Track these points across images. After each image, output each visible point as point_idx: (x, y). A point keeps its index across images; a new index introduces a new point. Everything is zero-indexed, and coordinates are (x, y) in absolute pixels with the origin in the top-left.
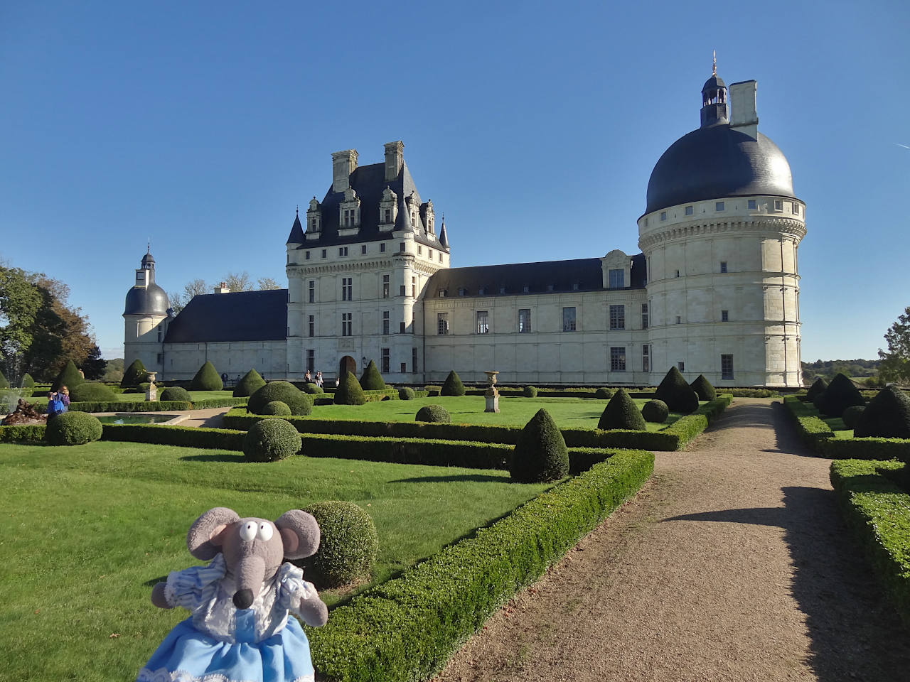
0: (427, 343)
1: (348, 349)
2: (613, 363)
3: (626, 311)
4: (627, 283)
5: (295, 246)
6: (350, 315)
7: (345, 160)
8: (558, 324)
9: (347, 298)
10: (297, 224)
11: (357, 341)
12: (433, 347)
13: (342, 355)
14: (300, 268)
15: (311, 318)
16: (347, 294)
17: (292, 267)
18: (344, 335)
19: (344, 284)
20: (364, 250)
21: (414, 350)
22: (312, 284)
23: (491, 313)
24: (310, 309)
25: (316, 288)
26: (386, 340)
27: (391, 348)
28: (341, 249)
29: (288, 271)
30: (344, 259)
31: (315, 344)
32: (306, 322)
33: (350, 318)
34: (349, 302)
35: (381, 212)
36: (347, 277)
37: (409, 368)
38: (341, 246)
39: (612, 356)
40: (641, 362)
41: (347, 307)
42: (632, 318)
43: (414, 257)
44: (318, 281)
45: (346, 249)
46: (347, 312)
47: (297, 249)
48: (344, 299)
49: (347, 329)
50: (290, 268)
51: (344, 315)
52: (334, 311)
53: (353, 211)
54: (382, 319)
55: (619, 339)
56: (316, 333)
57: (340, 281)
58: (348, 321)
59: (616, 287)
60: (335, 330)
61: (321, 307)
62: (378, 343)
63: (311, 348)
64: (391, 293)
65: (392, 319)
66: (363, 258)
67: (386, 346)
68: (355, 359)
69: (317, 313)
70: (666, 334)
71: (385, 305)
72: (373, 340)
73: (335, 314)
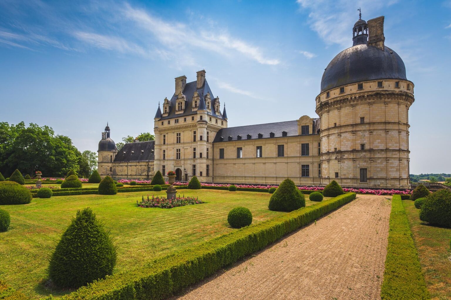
0: (214, 163)
1: (179, 165)
2: (303, 172)
3: (310, 147)
4: (311, 132)
5: (157, 120)
6: (180, 150)
7: (180, 80)
8: (275, 154)
10: (159, 110)
11: (182, 162)
12: (217, 164)
13: (176, 168)
14: (160, 129)
15: (164, 151)
16: (179, 141)
17: (156, 129)
18: (177, 159)
19: (178, 136)
20: (185, 120)
21: (208, 166)
22: (164, 136)
23: (243, 149)
24: (164, 147)
25: (166, 138)
26: (194, 161)
27: (196, 165)
28: (176, 120)
29: (154, 131)
30: (177, 124)
31: (165, 163)
32: (162, 153)
33: (180, 151)
34: (180, 144)
35: (193, 102)
36: (178, 133)
37: (204, 174)
38: (175, 119)
39: (302, 169)
40: (317, 172)
41: (178, 146)
42: (313, 150)
43: (207, 122)
44: (167, 135)
45: (178, 120)
46: (178, 148)
47: (158, 121)
48: (177, 143)
49: (178, 156)
50: (155, 129)
51: (177, 150)
52: (173, 148)
53: (181, 103)
54: (193, 151)
55: (306, 160)
56: (166, 158)
57: (175, 134)
58: (178, 152)
59: (305, 134)
60: (174, 157)
61: (169, 146)
62: (191, 162)
63: (164, 165)
64: (196, 139)
65: (196, 151)
66: (185, 123)
67: (194, 164)
68: (182, 170)
69: (166, 149)
70: (329, 157)
71: (194, 145)
72: (189, 161)
73: (173, 150)
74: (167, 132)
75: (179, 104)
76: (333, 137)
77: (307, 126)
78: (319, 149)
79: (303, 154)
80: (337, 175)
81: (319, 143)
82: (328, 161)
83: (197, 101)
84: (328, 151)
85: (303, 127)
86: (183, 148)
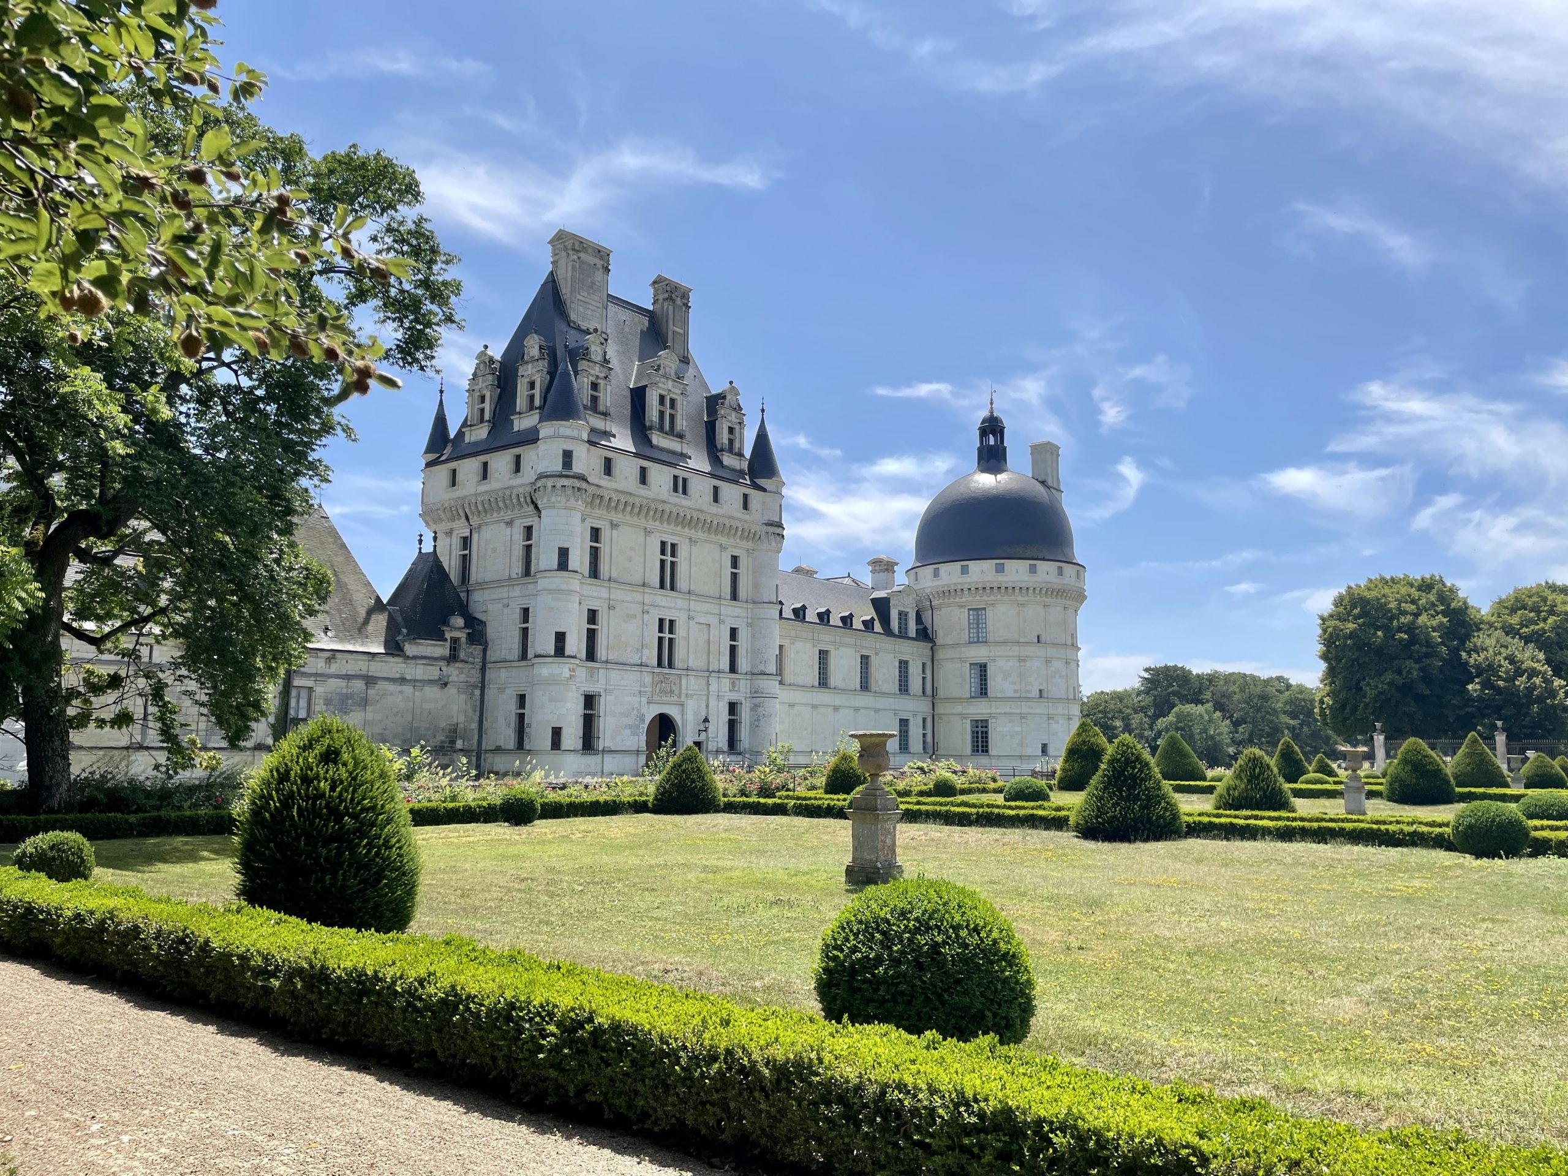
1: (668, 698)
2: (900, 740)
3: (910, 670)
4: (912, 632)
6: (672, 622)
7: (599, 263)
9: (668, 585)
13: (655, 711)
14: (591, 490)
15: (592, 616)
16: (668, 579)
18: (660, 663)
19: (664, 552)
20: (716, 495)
23: (790, 650)
24: (591, 594)
25: (604, 546)
26: (733, 685)
27: (741, 702)
30: (679, 499)
31: (599, 681)
32: (582, 623)
33: (672, 630)
34: (673, 594)
36: (670, 540)
39: (900, 731)
40: (921, 741)
41: (667, 605)
42: (915, 680)
44: (614, 532)
46: (666, 616)
48: (662, 586)
49: (666, 653)
51: (661, 621)
54: (727, 643)
55: (906, 707)
56: (601, 652)
57: (654, 543)
58: (667, 635)
59: (903, 635)
60: (646, 652)
61: (618, 594)
62: (723, 690)
63: (592, 688)
64: (742, 592)
65: (743, 643)
66: (714, 509)
67: (734, 697)
68: (679, 722)
69: (606, 606)
70: (1025, 708)
71: (735, 615)
72: (713, 682)
73: (646, 617)
74: (616, 517)
75: (662, 398)
76: (1035, 664)
77: (906, 614)
78: (924, 679)
79: (900, 690)
80: (1044, 749)
81: (924, 665)
82: (1023, 717)
83: (737, 427)
84: (1023, 695)
85: (900, 613)
86: (690, 618)
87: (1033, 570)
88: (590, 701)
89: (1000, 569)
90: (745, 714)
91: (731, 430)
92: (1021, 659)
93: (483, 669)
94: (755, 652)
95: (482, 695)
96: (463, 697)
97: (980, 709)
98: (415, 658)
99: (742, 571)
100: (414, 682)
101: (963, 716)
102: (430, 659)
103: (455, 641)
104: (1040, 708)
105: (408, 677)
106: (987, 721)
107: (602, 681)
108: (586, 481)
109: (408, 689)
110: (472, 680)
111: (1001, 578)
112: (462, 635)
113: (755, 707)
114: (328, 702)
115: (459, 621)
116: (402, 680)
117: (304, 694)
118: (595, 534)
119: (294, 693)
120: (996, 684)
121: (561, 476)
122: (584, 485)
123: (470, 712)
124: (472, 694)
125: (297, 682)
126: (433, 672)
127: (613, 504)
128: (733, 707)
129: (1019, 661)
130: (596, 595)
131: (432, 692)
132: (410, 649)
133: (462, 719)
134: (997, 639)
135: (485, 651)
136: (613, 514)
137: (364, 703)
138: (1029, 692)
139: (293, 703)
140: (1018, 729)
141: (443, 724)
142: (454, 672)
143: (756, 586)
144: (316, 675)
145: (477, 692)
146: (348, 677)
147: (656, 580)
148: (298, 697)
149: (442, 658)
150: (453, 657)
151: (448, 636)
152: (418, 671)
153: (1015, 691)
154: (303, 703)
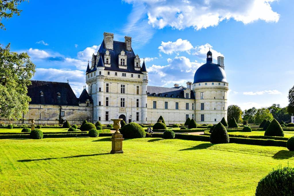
1: (123, 112)
2: (186, 119)
3: (189, 105)
4: (190, 97)
7: (111, 37)
8: (175, 107)
9: (123, 92)
11: (127, 109)
13: (121, 114)
14: (105, 78)
15: (107, 98)
16: (123, 91)
18: (121, 106)
19: (122, 87)
20: (132, 76)
25: (109, 87)
26: (138, 109)
27: (140, 112)
28: (123, 74)
30: (124, 77)
32: (105, 100)
34: (124, 94)
36: (123, 84)
41: (123, 96)
44: (110, 84)
45: (125, 74)
46: (123, 98)
48: (122, 93)
49: (123, 104)
51: (121, 99)
52: (118, 96)
54: (136, 102)
55: (188, 112)
56: (109, 105)
57: (120, 85)
58: (123, 101)
59: (187, 98)
60: (118, 104)
61: (112, 95)
62: (135, 110)
63: (107, 111)
64: (139, 93)
65: (140, 102)
66: (132, 78)
67: (138, 111)
68: (126, 116)
69: (109, 97)
70: (211, 112)
71: (138, 97)
72: (133, 109)
73: (118, 98)
74: (111, 82)
75: (121, 60)
76: (213, 103)
77: (188, 94)
78: (193, 107)
79: (186, 109)
80: (215, 120)
81: (193, 104)
82: (211, 114)
83: (138, 63)
84: (211, 109)
85: (186, 94)
86: (127, 98)
87: (213, 84)
88: (107, 113)
89: (206, 84)
90: (140, 115)
91: (137, 63)
92: (211, 102)
93: (93, 107)
94: (142, 103)
95: (93, 112)
96: (90, 112)
97: (202, 112)
98: (81, 106)
99: (139, 89)
100: (81, 110)
101: (199, 114)
102: (83, 106)
103: (88, 103)
104: (215, 112)
105: (80, 109)
106: (204, 115)
107: (109, 109)
108: (104, 76)
109: (80, 111)
110: (91, 109)
111: (206, 86)
112: (89, 102)
113: (142, 113)
114: (67, 113)
115: (88, 100)
116: (79, 110)
117: (63, 112)
118: (107, 85)
119: (61, 112)
120: (206, 107)
121: (99, 76)
122: (103, 77)
123: (91, 115)
124: (91, 112)
125: (62, 110)
126: (84, 108)
127: (110, 80)
128: (138, 113)
129: (210, 102)
130: (108, 95)
131: (84, 111)
132: (80, 105)
133: (89, 116)
134: (206, 98)
135: (93, 105)
136: (110, 81)
137: (73, 113)
138: (212, 109)
139: (62, 114)
140: (210, 116)
141: (86, 116)
142: (88, 108)
143: (142, 91)
144: (65, 109)
145: (92, 111)
146: (70, 109)
147: (120, 92)
148: (62, 113)
149: (86, 106)
150: (87, 106)
151: (86, 102)
152: (81, 108)
153: (209, 109)
154: (63, 114)
